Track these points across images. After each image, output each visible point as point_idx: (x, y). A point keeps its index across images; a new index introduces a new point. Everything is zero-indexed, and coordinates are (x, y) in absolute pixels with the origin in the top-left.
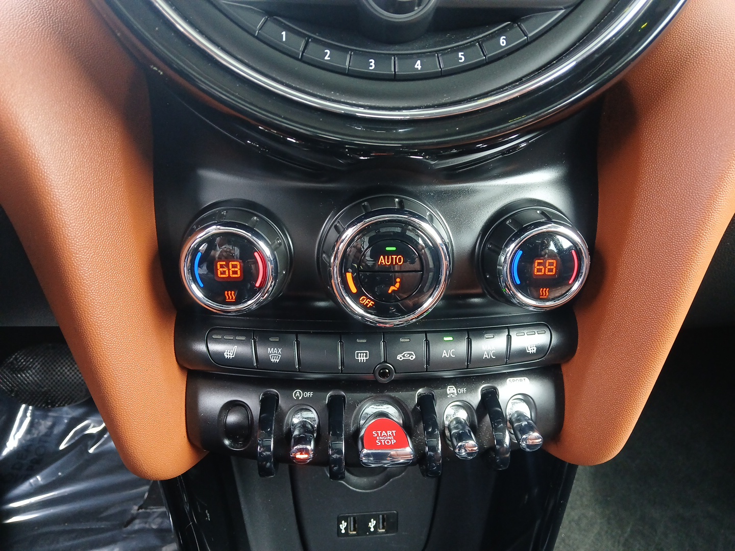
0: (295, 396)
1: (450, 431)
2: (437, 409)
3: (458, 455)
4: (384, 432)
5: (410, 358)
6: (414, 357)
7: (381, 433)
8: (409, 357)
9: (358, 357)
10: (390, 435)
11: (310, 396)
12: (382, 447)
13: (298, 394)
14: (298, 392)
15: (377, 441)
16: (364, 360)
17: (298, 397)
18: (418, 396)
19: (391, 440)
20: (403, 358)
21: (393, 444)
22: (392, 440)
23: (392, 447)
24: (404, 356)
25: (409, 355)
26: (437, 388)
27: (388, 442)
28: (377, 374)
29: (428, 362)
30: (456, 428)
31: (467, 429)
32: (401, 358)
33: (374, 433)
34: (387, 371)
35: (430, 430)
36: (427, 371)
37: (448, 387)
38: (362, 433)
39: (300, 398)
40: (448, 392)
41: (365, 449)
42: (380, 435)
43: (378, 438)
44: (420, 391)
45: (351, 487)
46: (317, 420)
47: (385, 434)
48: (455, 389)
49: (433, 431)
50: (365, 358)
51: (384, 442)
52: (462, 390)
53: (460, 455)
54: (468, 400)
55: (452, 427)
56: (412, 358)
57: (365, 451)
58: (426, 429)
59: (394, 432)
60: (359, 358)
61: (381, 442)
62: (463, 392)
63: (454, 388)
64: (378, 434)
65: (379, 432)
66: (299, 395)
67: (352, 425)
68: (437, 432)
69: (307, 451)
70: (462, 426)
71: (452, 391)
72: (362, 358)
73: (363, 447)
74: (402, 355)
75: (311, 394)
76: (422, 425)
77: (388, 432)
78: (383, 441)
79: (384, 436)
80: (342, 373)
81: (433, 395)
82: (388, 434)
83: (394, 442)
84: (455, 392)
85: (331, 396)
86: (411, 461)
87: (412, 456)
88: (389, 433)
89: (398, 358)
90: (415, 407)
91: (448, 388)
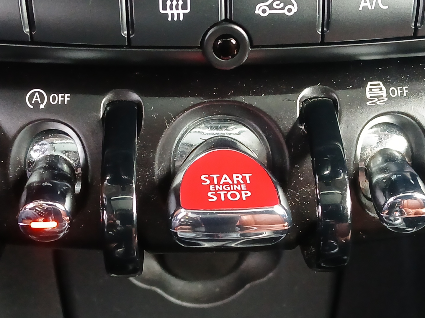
0: (31, 103)
1: (369, 176)
2: (343, 129)
3: (387, 223)
4: (225, 176)
5: (285, 11)
6: (295, 9)
7: (219, 179)
8: (283, 8)
9: (164, 8)
10: (238, 183)
11: (63, 101)
12: (219, 204)
13: (37, 98)
14: (37, 94)
15: (209, 194)
16: (179, 15)
17: (37, 104)
18: (303, 102)
19: (240, 192)
20: (269, 12)
21: (244, 199)
22: (243, 193)
23: (241, 204)
24: (271, 7)
25: (282, 5)
26: (343, 86)
27: (234, 196)
28: (210, 50)
29: (327, 23)
30: (382, 170)
31: (409, 171)
32: (264, 11)
33: (203, 177)
34: (233, 41)
35: (326, 173)
36: (322, 43)
37: (369, 83)
38: (179, 179)
39: (42, 106)
40: (368, 95)
41: (182, 210)
42: (216, 182)
43: (211, 187)
44: (307, 92)
45: (172, 299)
46: (81, 155)
47: (229, 180)
48: (384, 88)
49: (335, 174)
50: (181, 12)
51: (225, 195)
52: (398, 91)
53: (391, 224)
54: (411, 113)
55: (374, 168)
56: (290, 10)
57: (182, 213)
58: (317, 169)
59: (247, 176)
60: (169, 11)
61: (219, 196)
62: (402, 94)
63: (382, 85)
64: (212, 179)
65: (215, 176)
66: (39, 99)
67: (156, 163)
68: (343, 176)
69: (56, 215)
70: (397, 164)
71: (376, 92)
72: (175, 12)
73: (179, 206)
74: (268, 3)
75: (66, 99)
76: (308, 163)
77: (234, 176)
78: (222, 193)
79: (225, 183)
80: (130, 46)
81: (335, 101)
82: (235, 179)
83: (246, 195)
84: (385, 94)
85: (110, 103)
86: (284, 236)
87: (286, 224)
88: (237, 178)
89: (258, 11)
90: (295, 127)
91: (368, 87)
